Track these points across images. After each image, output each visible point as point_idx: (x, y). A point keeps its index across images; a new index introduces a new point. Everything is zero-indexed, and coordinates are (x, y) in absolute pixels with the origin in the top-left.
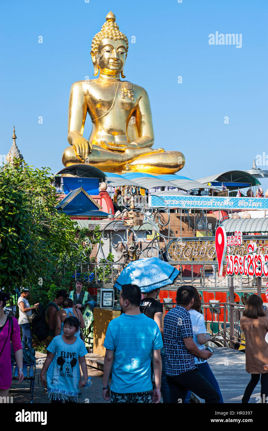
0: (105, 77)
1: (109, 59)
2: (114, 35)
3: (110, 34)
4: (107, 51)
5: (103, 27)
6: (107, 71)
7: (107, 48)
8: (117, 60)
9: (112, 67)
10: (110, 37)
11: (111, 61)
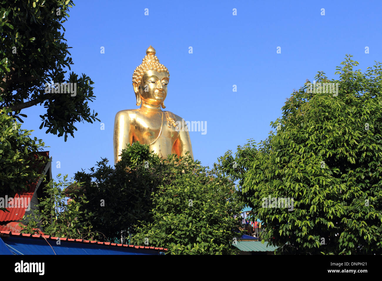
0: (149, 107)
1: (154, 89)
2: (158, 67)
3: (155, 66)
4: (152, 82)
5: (144, 59)
6: (151, 101)
7: (152, 79)
8: (163, 90)
9: (157, 98)
10: (155, 69)
11: (157, 91)
